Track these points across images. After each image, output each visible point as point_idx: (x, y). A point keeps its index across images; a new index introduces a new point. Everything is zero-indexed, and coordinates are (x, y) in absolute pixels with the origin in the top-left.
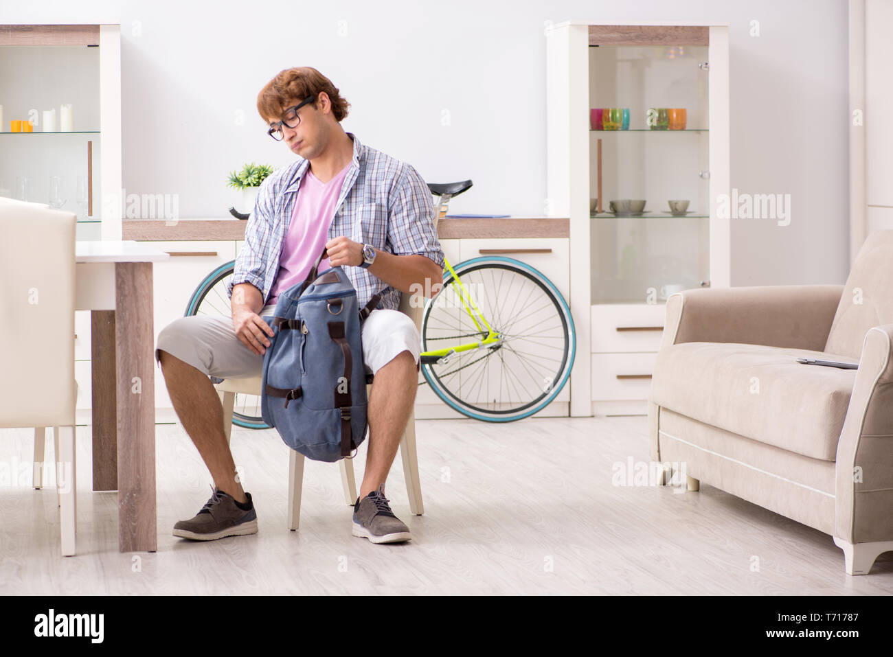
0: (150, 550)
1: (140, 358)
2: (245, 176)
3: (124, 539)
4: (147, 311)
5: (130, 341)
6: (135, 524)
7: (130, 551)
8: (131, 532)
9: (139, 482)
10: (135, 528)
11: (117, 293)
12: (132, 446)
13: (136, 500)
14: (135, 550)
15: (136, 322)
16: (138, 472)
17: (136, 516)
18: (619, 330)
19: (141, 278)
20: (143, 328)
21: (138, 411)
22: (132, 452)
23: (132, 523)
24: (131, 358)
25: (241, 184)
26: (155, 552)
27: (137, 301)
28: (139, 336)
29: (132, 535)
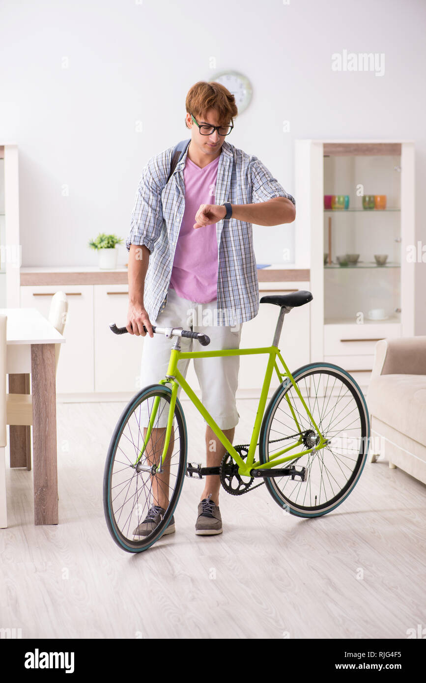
0: (54, 524)
1: (47, 403)
2: (99, 242)
5: (41, 393)
6: (44, 507)
7: (41, 525)
8: (42, 513)
9: (47, 481)
10: (44, 510)
12: (42, 459)
13: (45, 493)
14: (45, 524)
15: (44, 381)
16: (46, 475)
17: (45, 502)
18: (342, 341)
19: (47, 354)
20: (49, 385)
21: (46, 437)
22: (42, 462)
24: (41, 404)
25: (96, 247)
26: (57, 524)
27: (45, 368)
28: (46, 390)
29: (43, 515)
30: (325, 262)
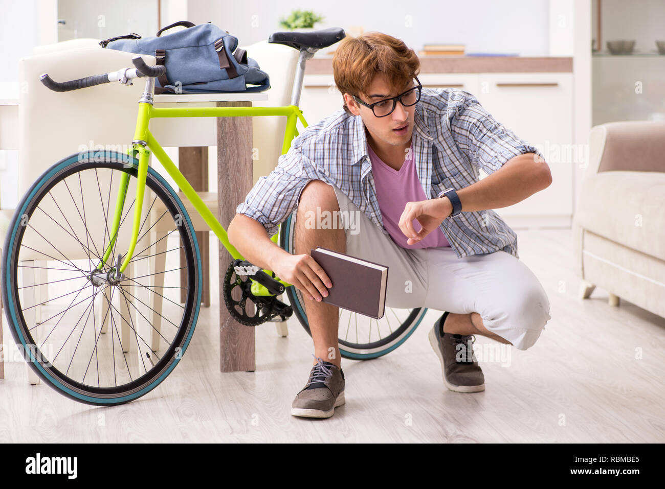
0: (249, 370)
1: (240, 191)
3: (225, 360)
4: (246, 147)
5: (231, 175)
6: (234, 346)
7: (231, 371)
8: (231, 353)
10: (235, 349)
11: (218, 131)
13: (236, 324)
14: (235, 370)
15: (236, 157)
17: (236, 338)
20: (243, 163)
23: (233, 345)
26: (253, 371)
27: (237, 138)
28: (239, 171)
29: (232, 356)
30: (594, 51)
